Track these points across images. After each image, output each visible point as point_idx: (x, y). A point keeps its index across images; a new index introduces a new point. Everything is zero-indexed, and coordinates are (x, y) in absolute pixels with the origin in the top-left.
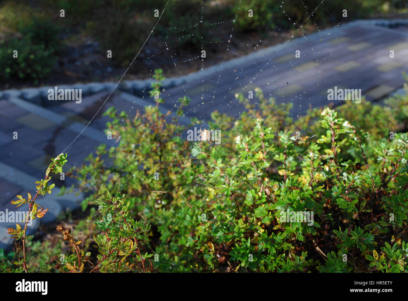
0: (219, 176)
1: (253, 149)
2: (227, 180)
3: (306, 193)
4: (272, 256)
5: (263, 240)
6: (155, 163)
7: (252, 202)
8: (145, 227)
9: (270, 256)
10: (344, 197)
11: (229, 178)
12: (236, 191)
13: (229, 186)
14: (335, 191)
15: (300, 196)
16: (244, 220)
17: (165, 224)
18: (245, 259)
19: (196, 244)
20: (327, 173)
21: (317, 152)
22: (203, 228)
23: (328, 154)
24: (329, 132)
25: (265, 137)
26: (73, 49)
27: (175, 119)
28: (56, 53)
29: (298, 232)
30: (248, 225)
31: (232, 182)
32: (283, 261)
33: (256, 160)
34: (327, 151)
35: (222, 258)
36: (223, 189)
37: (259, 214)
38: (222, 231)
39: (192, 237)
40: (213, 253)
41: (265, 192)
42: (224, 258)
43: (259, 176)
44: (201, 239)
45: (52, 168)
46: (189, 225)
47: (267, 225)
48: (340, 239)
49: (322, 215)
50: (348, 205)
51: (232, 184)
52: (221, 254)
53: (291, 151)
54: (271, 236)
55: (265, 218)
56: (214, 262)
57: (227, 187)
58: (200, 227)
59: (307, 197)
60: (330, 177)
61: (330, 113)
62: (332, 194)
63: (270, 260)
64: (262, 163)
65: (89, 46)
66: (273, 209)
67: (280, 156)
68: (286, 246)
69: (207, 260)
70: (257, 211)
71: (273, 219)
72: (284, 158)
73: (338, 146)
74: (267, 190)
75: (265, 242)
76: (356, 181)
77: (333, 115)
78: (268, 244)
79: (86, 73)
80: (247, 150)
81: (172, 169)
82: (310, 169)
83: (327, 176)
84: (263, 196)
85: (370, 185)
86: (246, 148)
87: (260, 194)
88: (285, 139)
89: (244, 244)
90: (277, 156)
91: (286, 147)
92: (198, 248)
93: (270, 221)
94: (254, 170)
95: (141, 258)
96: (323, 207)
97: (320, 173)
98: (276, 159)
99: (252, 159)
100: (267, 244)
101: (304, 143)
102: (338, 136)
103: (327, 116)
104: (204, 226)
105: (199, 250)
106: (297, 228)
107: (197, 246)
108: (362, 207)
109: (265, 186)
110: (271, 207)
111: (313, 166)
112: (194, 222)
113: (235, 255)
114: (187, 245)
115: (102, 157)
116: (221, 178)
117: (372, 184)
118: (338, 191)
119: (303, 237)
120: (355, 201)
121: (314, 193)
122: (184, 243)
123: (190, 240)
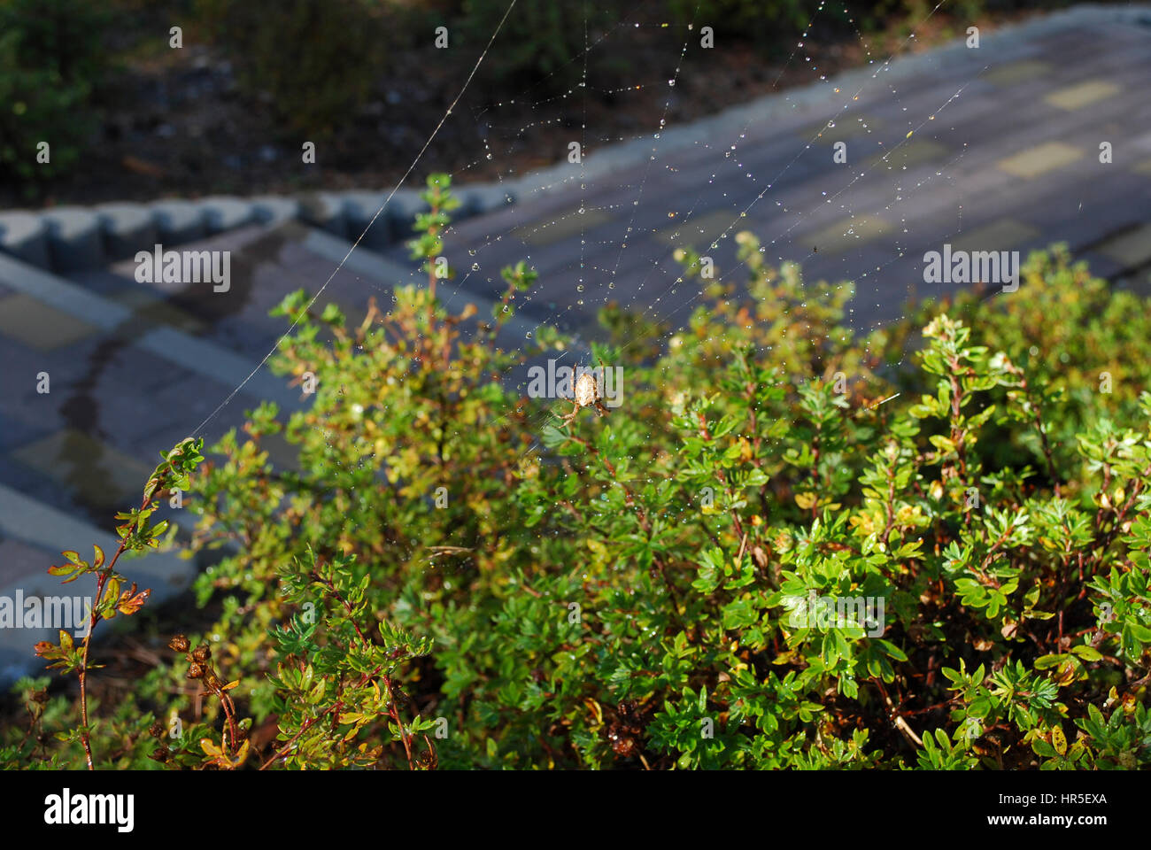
0: (621, 509)
1: (720, 431)
2: (645, 521)
3: (869, 560)
4: (767, 738)
5: (743, 691)
6: (425, 462)
7: (713, 584)
8: (418, 645)
9: (763, 739)
10: (978, 575)
11: (649, 514)
12: (669, 552)
13: (649, 538)
14: (952, 556)
15: (852, 571)
16: (690, 635)
17: (459, 645)
18: (689, 743)
19: (550, 704)
20: (935, 506)
21: (908, 443)
22: (573, 658)
23: (939, 451)
24: (944, 387)
25: (759, 396)
26: (150, 85)
27: (488, 330)
28: (98, 98)
29: (842, 672)
30: (701, 650)
31: (659, 526)
32: (797, 753)
33: (728, 463)
34: (937, 440)
35: (625, 743)
36: (633, 545)
37: (733, 621)
38: (627, 665)
39: (539, 685)
40: (598, 729)
41: (754, 557)
42: (630, 744)
43: (735, 511)
44: (564, 688)
45: (162, 478)
46: (530, 648)
47: (755, 652)
48: (963, 696)
49: (916, 627)
50: (988, 597)
51: (659, 533)
52: (624, 732)
53: (832, 439)
54: (766, 682)
55: (751, 632)
56: (600, 755)
57: (643, 540)
58: (563, 654)
59: (871, 573)
60: (943, 518)
61: (950, 330)
62: (944, 565)
63: (762, 751)
64: (746, 473)
65: (204, 73)
66: (775, 606)
67: (800, 454)
68: (807, 711)
69: (581, 749)
70: (729, 612)
71: (773, 636)
72: (812, 460)
73: (970, 427)
74: (759, 552)
75: (748, 697)
76: (1019, 530)
77: (959, 337)
78: (757, 704)
79: (194, 165)
80: (703, 434)
81: (477, 484)
82: (887, 492)
83: (935, 513)
84: (746, 569)
85: (1060, 544)
86: (702, 429)
87: (737, 562)
88: (817, 402)
89: (689, 703)
90: (792, 453)
91: (819, 426)
92: (555, 716)
93: (763, 640)
94: (723, 494)
95: (402, 731)
96: (916, 602)
97: (914, 506)
98: (789, 461)
99: (718, 461)
100: (753, 704)
101: (873, 414)
102: (970, 398)
103: (942, 339)
104: (573, 653)
105: (558, 722)
106: (839, 662)
107: (553, 710)
108: (1030, 603)
109: (753, 539)
110: (768, 599)
111: (892, 484)
112: (545, 642)
113: (661, 733)
114: (525, 706)
115: (263, 441)
116: (625, 514)
117: (1064, 541)
118: (960, 558)
119: (856, 686)
120: (1007, 586)
121: (892, 562)
122: (516, 700)
123: (533, 691)
